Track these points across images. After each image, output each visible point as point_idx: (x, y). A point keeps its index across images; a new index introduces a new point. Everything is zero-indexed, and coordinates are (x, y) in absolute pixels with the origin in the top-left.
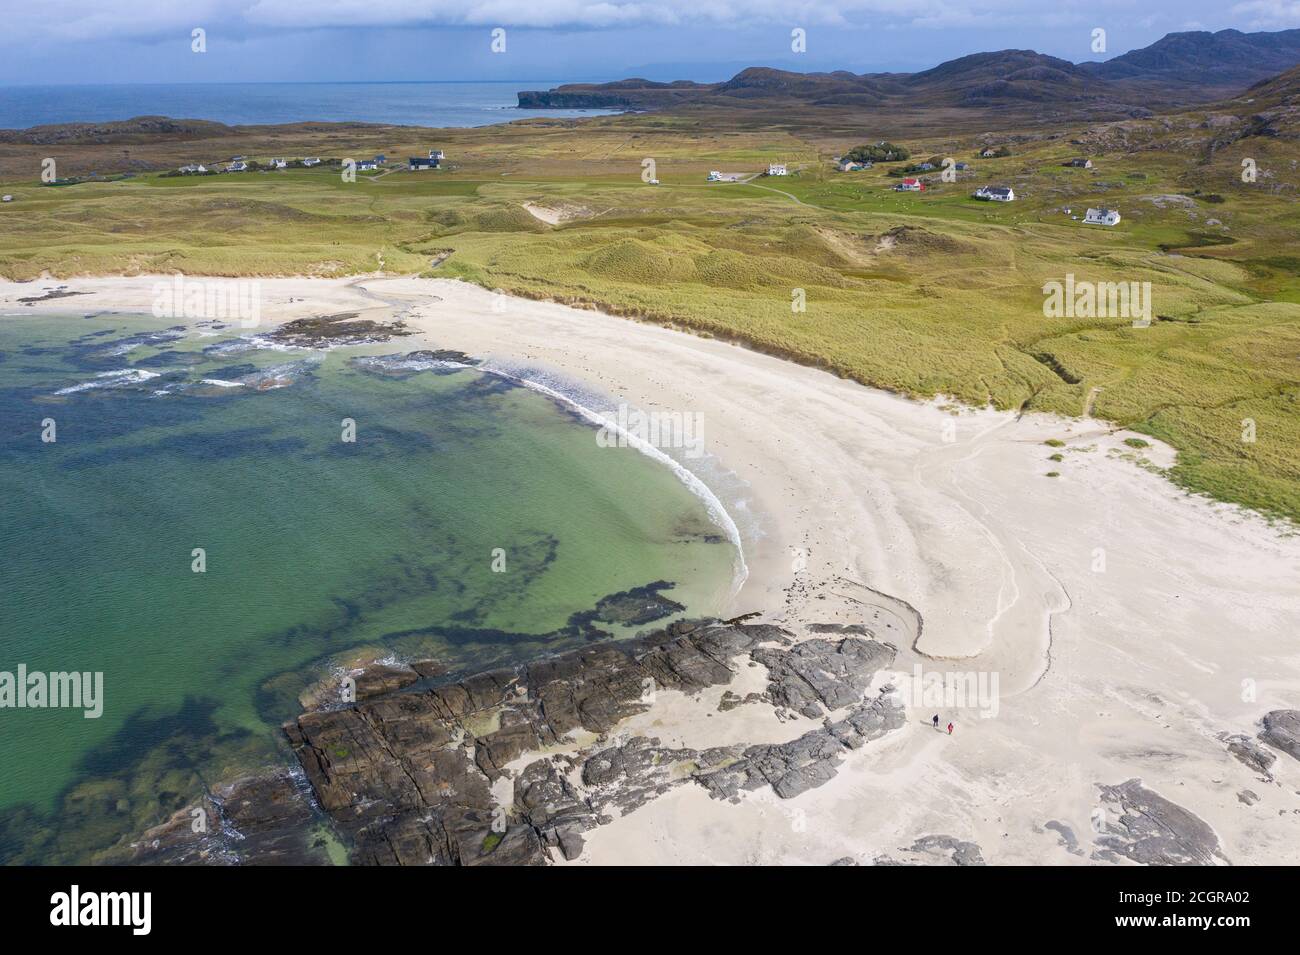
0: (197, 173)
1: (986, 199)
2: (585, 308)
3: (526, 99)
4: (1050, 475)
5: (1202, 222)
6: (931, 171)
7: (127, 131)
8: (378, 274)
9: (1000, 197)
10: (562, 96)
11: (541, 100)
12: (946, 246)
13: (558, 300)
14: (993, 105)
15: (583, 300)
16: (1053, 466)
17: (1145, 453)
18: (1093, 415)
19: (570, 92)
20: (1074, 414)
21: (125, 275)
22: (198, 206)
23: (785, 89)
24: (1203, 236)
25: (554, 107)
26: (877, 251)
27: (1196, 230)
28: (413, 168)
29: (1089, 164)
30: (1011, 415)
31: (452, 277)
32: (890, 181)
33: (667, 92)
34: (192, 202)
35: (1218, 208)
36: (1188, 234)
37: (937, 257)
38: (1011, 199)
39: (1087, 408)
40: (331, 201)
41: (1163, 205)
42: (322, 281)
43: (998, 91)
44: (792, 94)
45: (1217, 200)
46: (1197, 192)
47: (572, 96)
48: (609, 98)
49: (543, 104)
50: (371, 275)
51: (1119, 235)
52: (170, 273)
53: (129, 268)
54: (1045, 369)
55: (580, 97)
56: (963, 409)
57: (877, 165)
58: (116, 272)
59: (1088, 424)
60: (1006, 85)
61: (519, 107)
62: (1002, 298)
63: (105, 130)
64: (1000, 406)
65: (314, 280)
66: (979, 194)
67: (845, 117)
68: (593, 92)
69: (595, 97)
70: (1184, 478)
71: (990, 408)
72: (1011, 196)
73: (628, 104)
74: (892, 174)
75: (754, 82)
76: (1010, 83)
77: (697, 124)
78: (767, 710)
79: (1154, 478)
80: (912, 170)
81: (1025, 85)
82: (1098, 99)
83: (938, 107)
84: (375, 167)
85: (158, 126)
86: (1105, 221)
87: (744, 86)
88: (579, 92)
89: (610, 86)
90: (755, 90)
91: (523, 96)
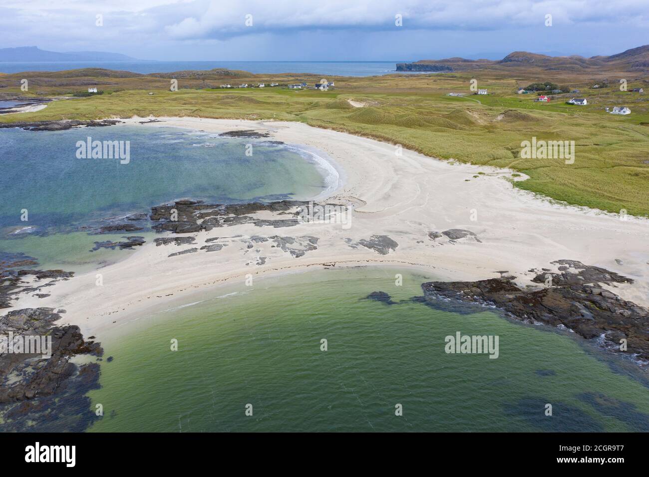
0: (227, 88)
1: (573, 104)
2: (342, 132)
3: (400, 67)
4: (466, 180)
7: (210, 74)
8: (272, 120)
9: (580, 103)
10: (418, 66)
11: (408, 68)
12: (524, 118)
13: (333, 129)
15: (341, 128)
16: (471, 179)
19: (422, 64)
21: (179, 117)
22: (219, 98)
23: (532, 62)
25: (413, 71)
26: (494, 120)
28: (316, 88)
29: (642, 91)
31: (299, 121)
32: (535, 97)
33: (472, 64)
34: (218, 96)
38: (585, 104)
40: (271, 97)
42: (249, 121)
44: (536, 65)
47: (423, 66)
48: (441, 67)
49: (409, 69)
50: (269, 120)
51: (623, 118)
52: (195, 117)
53: (181, 115)
55: (427, 66)
57: (536, 91)
58: (176, 115)
61: (396, 71)
63: (201, 74)
64: (473, 164)
65: (246, 121)
66: (570, 102)
68: (434, 64)
69: (434, 66)
70: (520, 184)
71: (469, 164)
72: (585, 102)
73: (451, 70)
75: (517, 59)
80: (550, 93)
84: (300, 87)
85: (223, 72)
86: (622, 112)
87: (511, 61)
88: (427, 64)
90: (516, 62)
91: (398, 66)
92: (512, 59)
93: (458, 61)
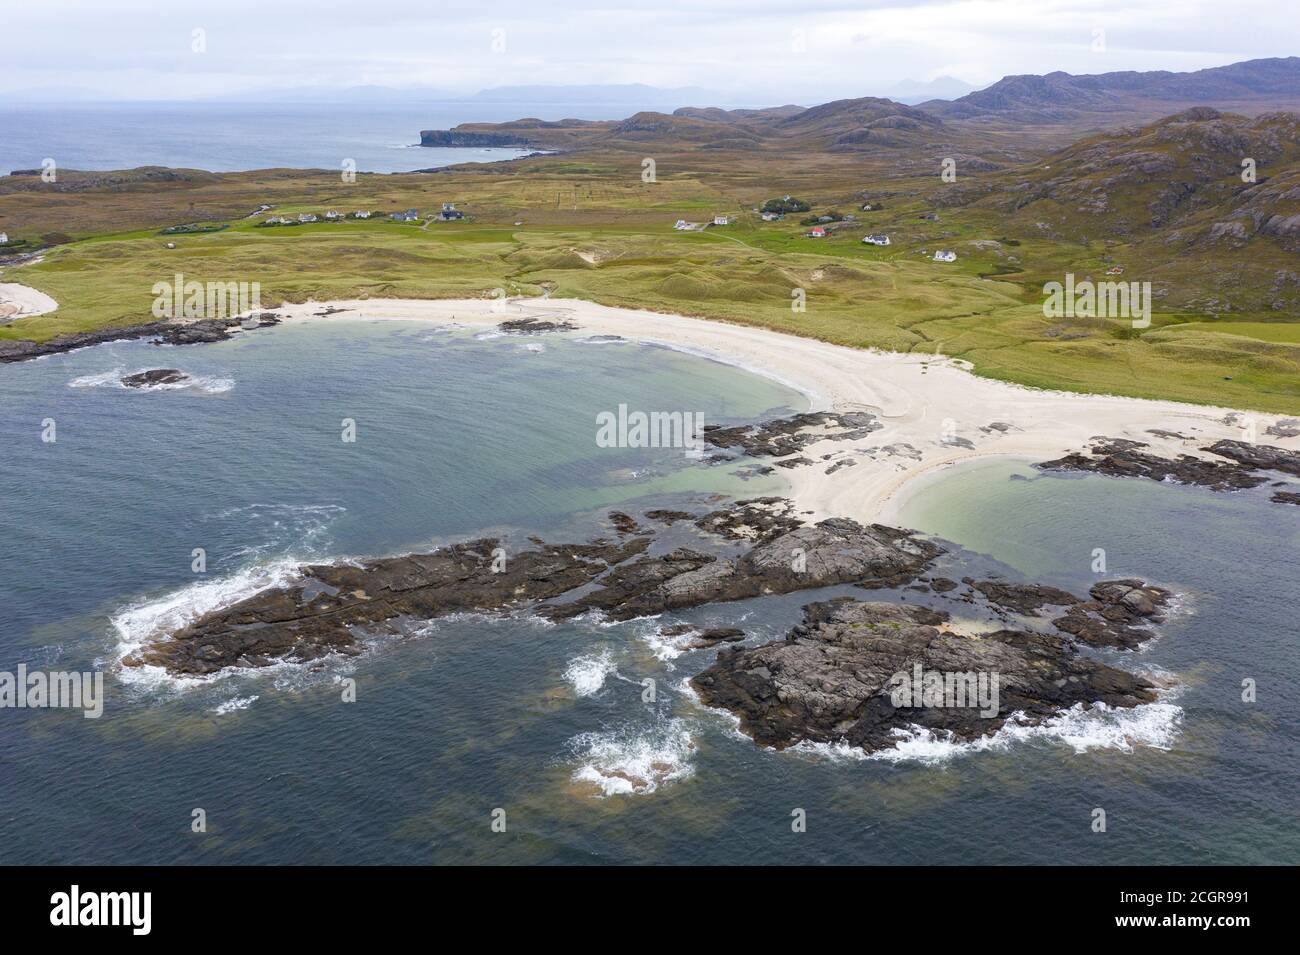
1: (873, 244)
3: (428, 138)
4: (923, 374)
5: (1004, 259)
6: (830, 222)
9: (881, 242)
10: (463, 135)
11: (442, 139)
13: (650, 309)
14: (859, 150)
15: (665, 309)
16: (925, 370)
17: (961, 365)
18: (942, 353)
19: (470, 131)
20: (932, 353)
23: (674, 132)
24: (1006, 268)
25: (455, 146)
26: (813, 279)
27: (1000, 264)
28: (445, 219)
29: (936, 218)
30: (903, 355)
31: (572, 297)
32: (803, 229)
33: (562, 133)
35: (1016, 249)
36: (997, 267)
37: (850, 283)
38: (888, 243)
39: (938, 351)
41: (982, 248)
43: (862, 137)
44: (681, 138)
45: (1016, 244)
46: (1004, 239)
47: (473, 136)
48: (509, 137)
49: (444, 142)
51: (956, 267)
54: (917, 336)
55: (481, 136)
56: (883, 353)
57: (788, 215)
59: (938, 356)
60: (868, 133)
61: (422, 145)
62: (893, 304)
64: (899, 352)
65: (485, 301)
66: (867, 240)
67: (736, 163)
68: (493, 132)
69: (495, 137)
70: (976, 372)
71: (895, 352)
72: (888, 241)
74: (804, 223)
75: (646, 126)
76: (871, 131)
77: (616, 171)
78: (841, 428)
79: (965, 373)
80: (816, 221)
81: (883, 133)
82: (944, 148)
83: (812, 152)
84: (416, 218)
85: (160, 175)
86: (947, 259)
87: (638, 129)
88: (480, 131)
89: (507, 126)
90: (647, 133)
91: (426, 135)
92: (640, 125)
93: (535, 126)
